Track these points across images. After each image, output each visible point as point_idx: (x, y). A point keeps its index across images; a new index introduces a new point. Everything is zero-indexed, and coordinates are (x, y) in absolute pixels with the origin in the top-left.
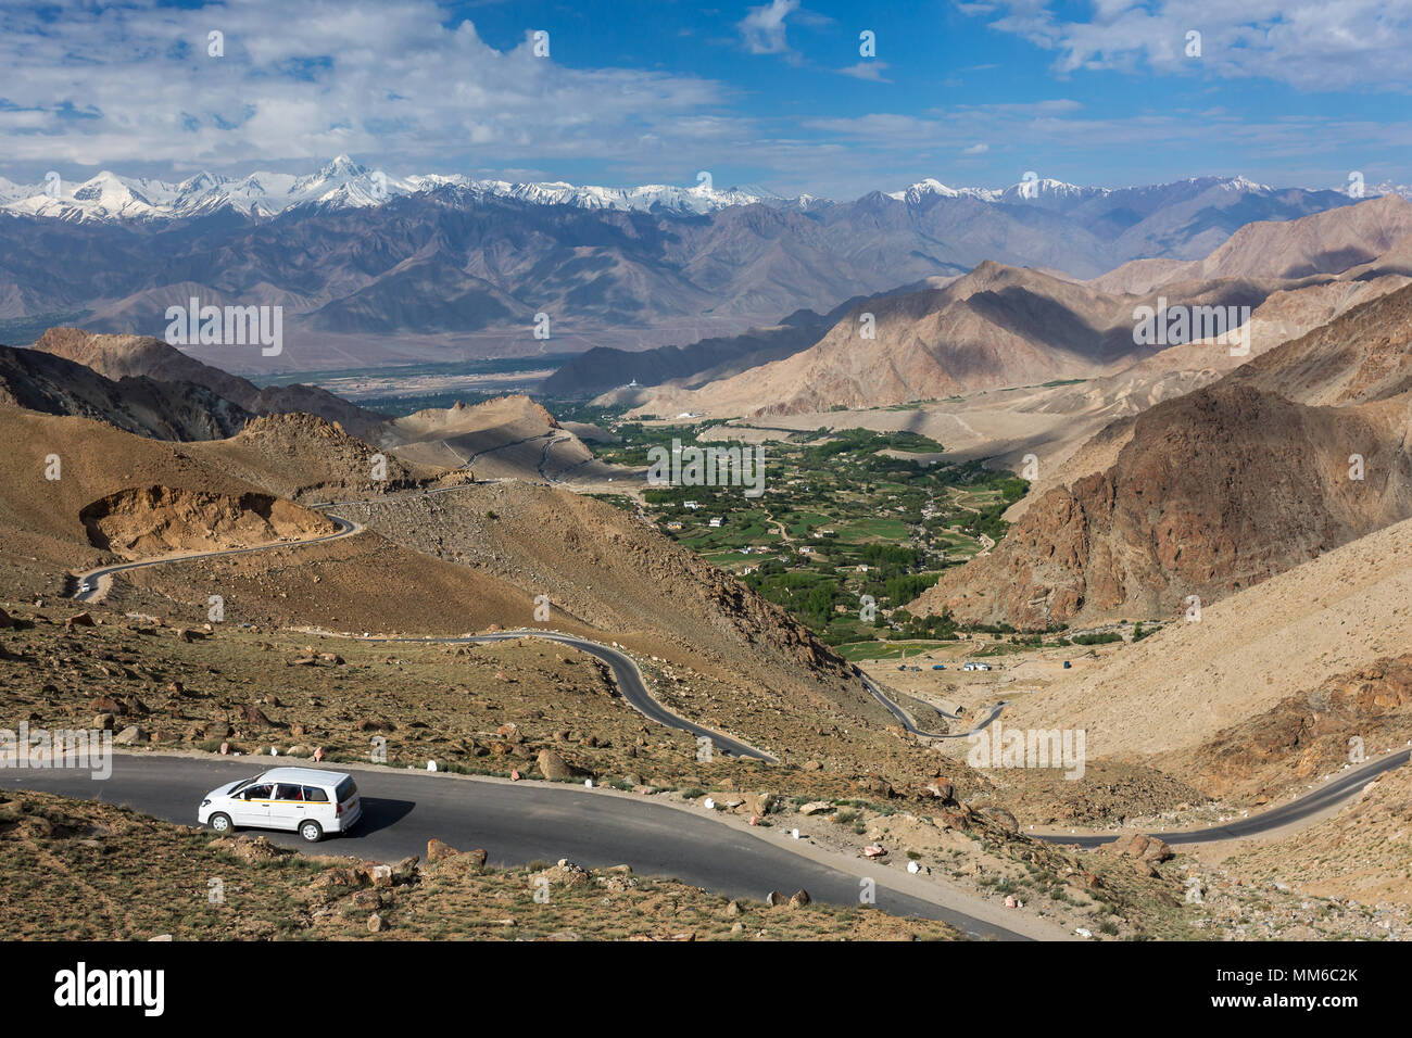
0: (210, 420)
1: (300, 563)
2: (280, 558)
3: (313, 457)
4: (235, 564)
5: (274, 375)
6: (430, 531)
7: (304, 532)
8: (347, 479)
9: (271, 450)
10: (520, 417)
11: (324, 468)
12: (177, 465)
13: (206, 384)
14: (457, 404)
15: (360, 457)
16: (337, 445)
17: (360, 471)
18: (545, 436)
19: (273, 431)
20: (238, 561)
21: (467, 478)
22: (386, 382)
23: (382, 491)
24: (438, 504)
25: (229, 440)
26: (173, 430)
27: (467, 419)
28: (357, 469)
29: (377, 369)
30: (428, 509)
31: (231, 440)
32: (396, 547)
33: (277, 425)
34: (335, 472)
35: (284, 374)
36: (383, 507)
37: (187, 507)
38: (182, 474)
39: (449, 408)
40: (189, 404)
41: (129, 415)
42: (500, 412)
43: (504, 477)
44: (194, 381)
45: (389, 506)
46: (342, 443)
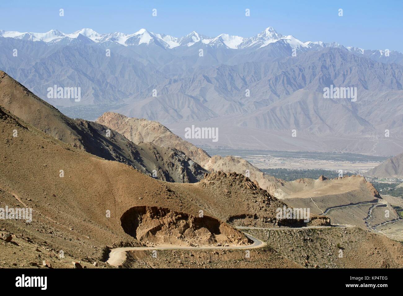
0: (183, 172)
1: (228, 260)
2: (217, 255)
3: (240, 199)
4: (192, 255)
5: (219, 150)
6: (302, 251)
7: (231, 242)
8: (258, 214)
9: (217, 192)
10: (357, 188)
11: (245, 207)
12: (167, 195)
13: (183, 151)
14: (321, 177)
15: (266, 202)
16: (254, 194)
17: (266, 210)
18: (371, 202)
19: (219, 182)
20: (194, 254)
21: (326, 222)
22: (281, 160)
23: (277, 224)
24: (308, 235)
25: (195, 184)
26: (163, 175)
27: (326, 187)
28: (264, 209)
29: (276, 151)
30: (302, 238)
31: (196, 184)
32: (282, 258)
33: (222, 178)
34: (251, 209)
35: (225, 150)
36: (276, 233)
37: (169, 219)
38: (169, 200)
39: (316, 179)
40: (173, 161)
41: (142, 164)
42: (346, 184)
43: (348, 224)
44: (178, 148)
45: (280, 233)
46: (257, 193)
